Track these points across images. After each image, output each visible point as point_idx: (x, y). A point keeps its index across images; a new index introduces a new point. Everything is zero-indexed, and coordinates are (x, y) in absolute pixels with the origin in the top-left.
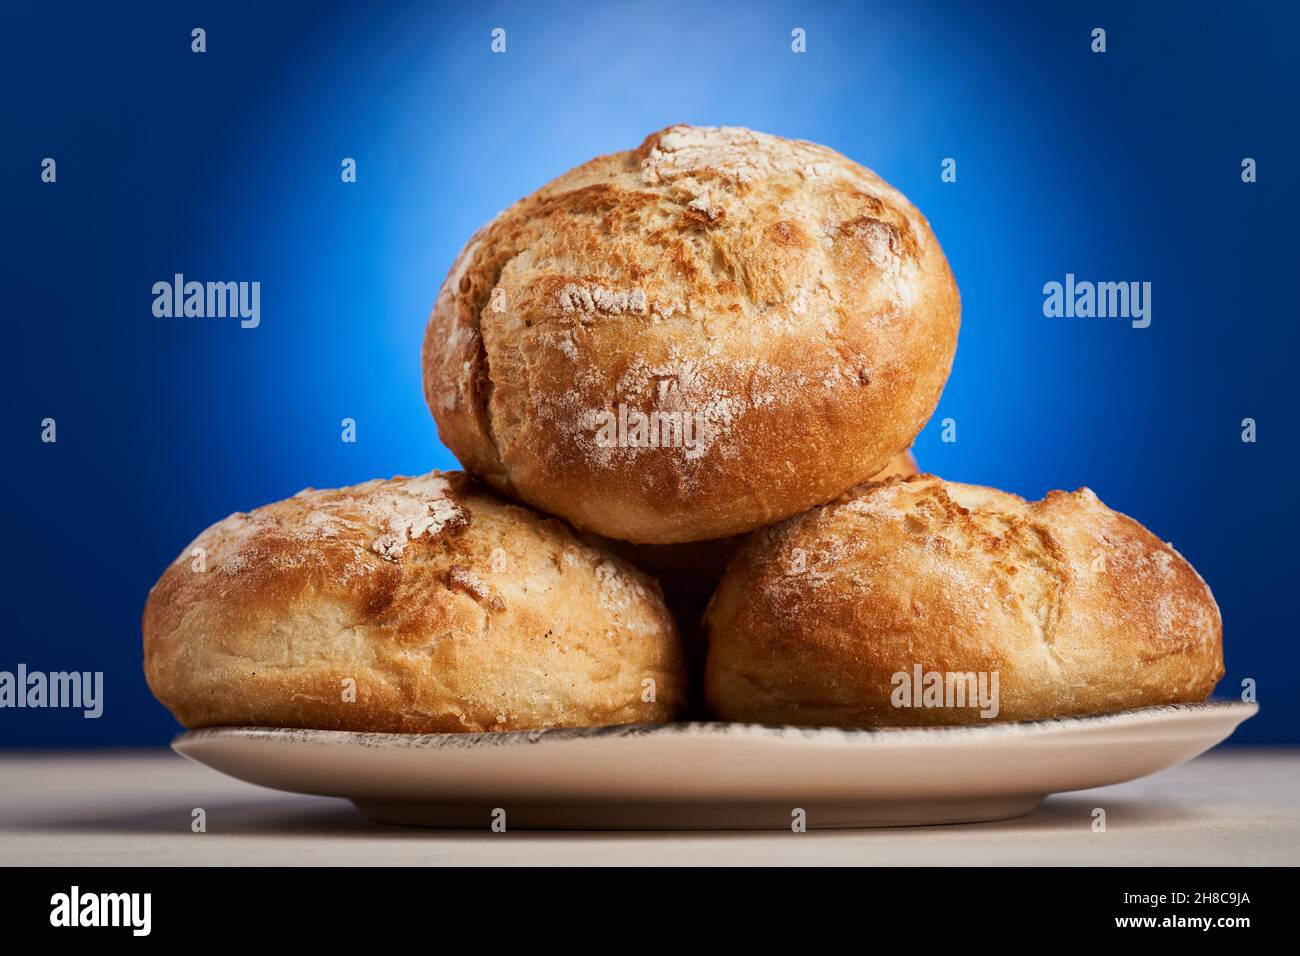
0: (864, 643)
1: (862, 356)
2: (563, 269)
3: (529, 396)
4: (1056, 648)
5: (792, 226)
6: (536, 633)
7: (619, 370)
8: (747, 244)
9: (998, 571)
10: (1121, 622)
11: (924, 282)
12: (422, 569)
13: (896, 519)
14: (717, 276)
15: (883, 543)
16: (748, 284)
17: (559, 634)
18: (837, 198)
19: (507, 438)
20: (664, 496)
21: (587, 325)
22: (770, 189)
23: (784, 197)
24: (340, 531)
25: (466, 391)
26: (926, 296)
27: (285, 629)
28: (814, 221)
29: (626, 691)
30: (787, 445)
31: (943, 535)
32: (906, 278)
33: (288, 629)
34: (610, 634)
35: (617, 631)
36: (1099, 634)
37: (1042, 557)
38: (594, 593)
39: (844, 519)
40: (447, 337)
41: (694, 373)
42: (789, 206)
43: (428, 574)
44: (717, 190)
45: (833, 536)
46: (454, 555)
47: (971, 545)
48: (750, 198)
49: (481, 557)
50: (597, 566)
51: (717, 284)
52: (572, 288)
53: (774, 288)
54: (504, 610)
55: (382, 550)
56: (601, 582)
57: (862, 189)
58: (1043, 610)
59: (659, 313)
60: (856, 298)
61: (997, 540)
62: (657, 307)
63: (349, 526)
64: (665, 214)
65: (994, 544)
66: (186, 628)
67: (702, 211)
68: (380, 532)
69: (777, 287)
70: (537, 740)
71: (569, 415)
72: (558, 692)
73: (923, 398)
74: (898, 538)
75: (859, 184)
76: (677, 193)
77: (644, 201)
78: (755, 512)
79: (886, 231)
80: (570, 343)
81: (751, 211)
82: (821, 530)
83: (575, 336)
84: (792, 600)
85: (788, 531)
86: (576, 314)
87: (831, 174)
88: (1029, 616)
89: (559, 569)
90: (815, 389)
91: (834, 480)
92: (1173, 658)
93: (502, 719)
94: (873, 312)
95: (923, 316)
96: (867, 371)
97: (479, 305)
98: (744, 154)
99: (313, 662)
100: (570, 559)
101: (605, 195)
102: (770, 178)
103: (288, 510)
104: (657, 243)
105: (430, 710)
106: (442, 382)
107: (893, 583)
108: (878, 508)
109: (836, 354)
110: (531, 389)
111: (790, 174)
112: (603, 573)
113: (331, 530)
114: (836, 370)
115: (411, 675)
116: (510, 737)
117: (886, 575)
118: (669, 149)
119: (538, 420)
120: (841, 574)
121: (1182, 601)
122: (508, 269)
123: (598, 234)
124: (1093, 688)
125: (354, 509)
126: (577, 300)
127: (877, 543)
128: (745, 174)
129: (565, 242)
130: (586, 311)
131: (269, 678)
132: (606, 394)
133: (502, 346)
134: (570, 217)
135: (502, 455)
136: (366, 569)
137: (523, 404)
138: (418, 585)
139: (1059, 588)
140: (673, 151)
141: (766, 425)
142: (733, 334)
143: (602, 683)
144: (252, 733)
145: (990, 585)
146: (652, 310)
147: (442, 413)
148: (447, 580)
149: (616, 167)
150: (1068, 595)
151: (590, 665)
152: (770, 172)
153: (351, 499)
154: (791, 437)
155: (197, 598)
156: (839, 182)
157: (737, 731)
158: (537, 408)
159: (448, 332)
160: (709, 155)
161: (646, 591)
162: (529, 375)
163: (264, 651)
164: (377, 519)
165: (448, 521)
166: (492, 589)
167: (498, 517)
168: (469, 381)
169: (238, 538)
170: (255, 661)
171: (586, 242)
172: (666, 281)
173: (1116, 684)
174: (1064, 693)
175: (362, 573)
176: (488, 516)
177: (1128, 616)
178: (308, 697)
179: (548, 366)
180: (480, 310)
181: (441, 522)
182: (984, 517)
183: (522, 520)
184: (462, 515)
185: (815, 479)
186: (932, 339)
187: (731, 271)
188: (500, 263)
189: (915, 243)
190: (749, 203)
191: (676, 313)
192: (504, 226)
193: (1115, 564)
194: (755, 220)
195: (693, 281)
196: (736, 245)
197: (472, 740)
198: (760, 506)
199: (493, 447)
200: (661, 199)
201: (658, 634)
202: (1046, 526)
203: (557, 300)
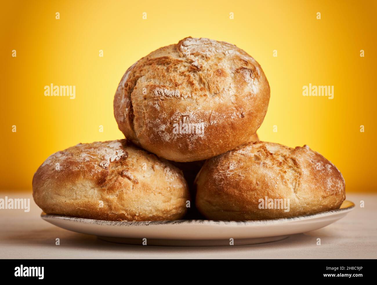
0: (242, 193)
1: (242, 109)
2: (155, 83)
3: (145, 120)
4: (298, 195)
5: (222, 70)
6: (147, 190)
7: (172, 113)
8: (209, 76)
9: (281, 172)
10: (316, 187)
11: (260, 86)
12: (114, 170)
13: (252, 156)
14: (200, 85)
15: (248, 164)
16: (209, 88)
17: (154, 190)
18: (235, 61)
19: (139, 131)
20: (184, 150)
21: (162, 100)
22: (215, 58)
23: (219, 61)
24: (90, 159)
25: (127, 117)
26: (260, 90)
27: (74, 188)
28: (228, 68)
29: (173, 205)
30: (220, 135)
31: (265, 161)
32: (255, 85)
33: (75, 188)
34: (169, 189)
35: (170, 188)
36: (310, 191)
37: (294, 168)
38: (164, 176)
39: (237, 156)
40: (121, 100)
41: (193, 115)
42: (221, 64)
43: (116, 172)
44: (200, 59)
45: (233, 161)
46: (123, 166)
47: (273, 164)
48: (210, 62)
49: (131, 167)
50: (164, 168)
51: (200, 88)
52: (158, 89)
53: (217, 89)
54: (138, 183)
55: (103, 165)
56: (166, 173)
57: (242, 58)
58: (294, 184)
59: (183, 97)
60: (240, 91)
61: (281, 163)
62: (183, 95)
63: (93, 158)
64: (185, 66)
65: (280, 164)
66: (45, 187)
67: (196, 66)
68: (102, 160)
69: (218, 89)
70: (148, 224)
71: (157, 126)
72: (154, 206)
73: (259, 120)
74: (252, 162)
75: (241, 56)
76: (188, 60)
77: (179, 62)
78: (211, 154)
79: (249, 71)
80: (157, 105)
81: (210, 66)
82: (230, 159)
83: (159, 103)
84: (221, 180)
85: (220, 159)
86: (159, 97)
87: (233, 54)
88: (290, 186)
89: (154, 170)
90: (229, 119)
91: (234, 145)
92: (331, 197)
93: (137, 214)
94: (245, 96)
95: (260, 96)
96: (243, 113)
97: (130, 91)
98: (208, 47)
99: (83, 198)
100: (157, 167)
101: (167, 60)
102: (215, 55)
103: (75, 151)
104: (182, 75)
105: (116, 212)
106: (119, 114)
107: (251, 176)
108: (246, 153)
109: (234, 109)
110: (146, 118)
111: (221, 54)
112: (166, 171)
113: (87, 159)
114: (235, 113)
115: (111, 202)
116: (140, 223)
117: (249, 173)
118: (186, 45)
119: (148, 127)
120: (236, 173)
121: (334, 179)
122: (139, 81)
123: (165, 72)
124: (308, 206)
125: (94, 152)
126: (159, 92)
127: (246, 163)
128: (208, 54)
129: (156, 74)
130: (162, 96)
131: (70, 203)
132: (168, 121)
133: (137, 105)
134: (157, 66)
135: (137, 136)
136: (98, 171)
137: (143, 122)
138: (113, 175)
139: (298, 177)
140: (187, 46)
141: (214, 130)
142: (205, 103)
143: (166, 203)
144: (65, 218)
145: (279, 177)
146: (181, 96)
147: (119, 122)
148: (121, 174)
149: (170, 50)
150: (301, 179)
151: (163, 198)
152: (215, 53)
153: (93, 149)
154: (221, 133)
155: (49, 178)
156: (235, 56)
157: (206, 223)
158: (148, 124)
159: (121, 98)
160: (198, 47)
161: (179, 175)
162: (145, 114)
163: (68, 195)
164: (101, 155)
165: (121, 156)
166: (134, 177)
167: (136, 154)
168: (128, 114)
169: (60, 160)
170: (66, 197)
171: (162, 75)
172: (185, 87)
173: (315, 204)
174: (300, 208)
175: (97, 172)
176: (133, 154)
177: (318, 185)
178: (81, 208)
179: (151, 112)
180: (131, 93)
181: (119, 157)
182: (277, 155)
183: (143, 155)
184: (125, 154)
185: (228, 144)
186: (262, 103)
187: (204, 84)
188: (136, 79)
189: (257, 74)
190: (210, 63)
191: (188, 97)
192: (137, 67)
193: (315, 169)
194: (211, 68)
195: (193, 87)
196: (206, 76)
197: (129, 224)
198: (212, 152)
199: (134, 133)
200: (184, 62)
201: (182, 187)
202: (295, 158)
203: (154, 92)
